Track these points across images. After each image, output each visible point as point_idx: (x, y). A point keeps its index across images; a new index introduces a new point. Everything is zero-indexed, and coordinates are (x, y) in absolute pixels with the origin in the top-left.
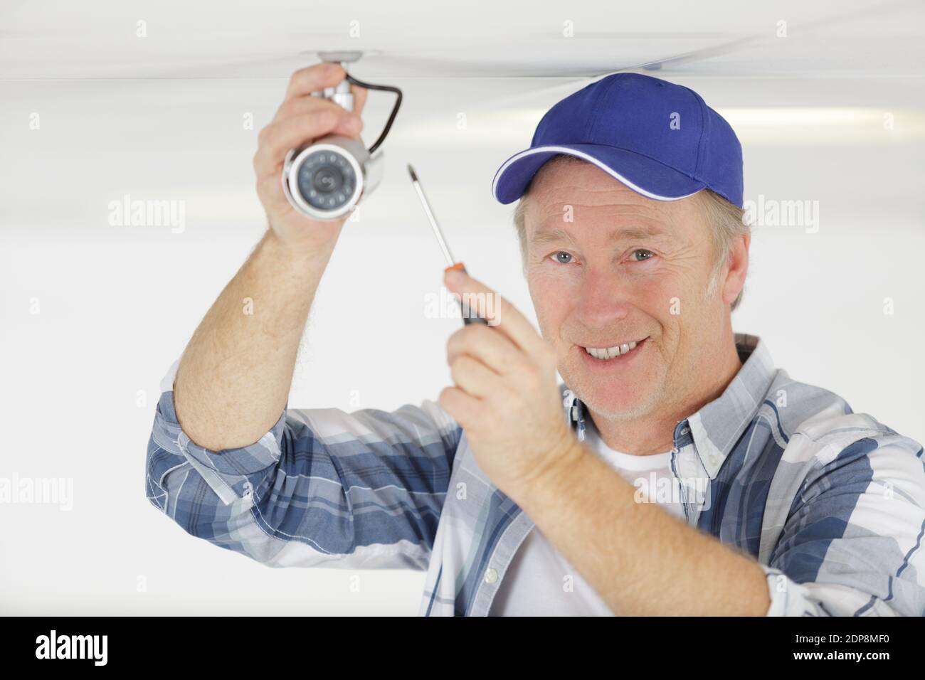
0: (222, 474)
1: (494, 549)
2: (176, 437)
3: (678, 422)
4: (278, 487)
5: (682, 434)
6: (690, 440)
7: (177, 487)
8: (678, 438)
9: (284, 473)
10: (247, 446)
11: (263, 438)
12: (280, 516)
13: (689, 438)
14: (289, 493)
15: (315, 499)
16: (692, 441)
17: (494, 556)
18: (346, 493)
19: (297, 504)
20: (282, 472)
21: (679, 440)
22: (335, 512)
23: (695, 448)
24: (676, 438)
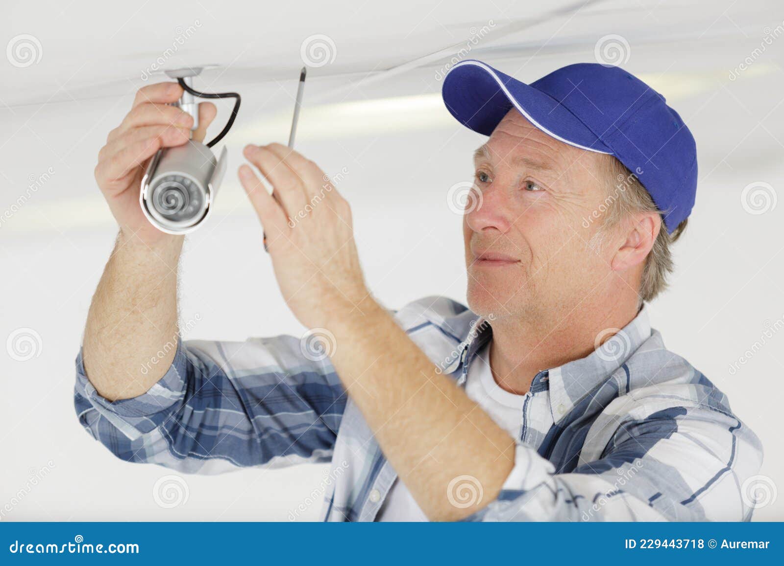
0: (124, 417)
1: (379, 472)
2: (84, 386)
3: (541, 371)
4: (185, 420)
5: (541, 381)
6: (546, 388)
7: (94, 423)
8: (535, 385)
9: (191, 408)
10: (137, 397)
11: (151, 389)
12: (189, 444)
13: (546, 386)
14: (196, 425)
15: (224, 427)
16: (548, 389)
17: (379, 479)
18: (252, 420)
19: (206, 432)
20: (189, 407)
21: (536, 386)
22: (245, 437)
23: (548, 395)
24: (534, 383)
